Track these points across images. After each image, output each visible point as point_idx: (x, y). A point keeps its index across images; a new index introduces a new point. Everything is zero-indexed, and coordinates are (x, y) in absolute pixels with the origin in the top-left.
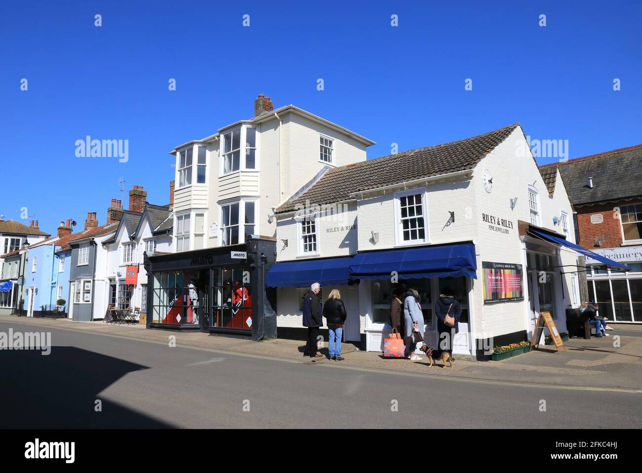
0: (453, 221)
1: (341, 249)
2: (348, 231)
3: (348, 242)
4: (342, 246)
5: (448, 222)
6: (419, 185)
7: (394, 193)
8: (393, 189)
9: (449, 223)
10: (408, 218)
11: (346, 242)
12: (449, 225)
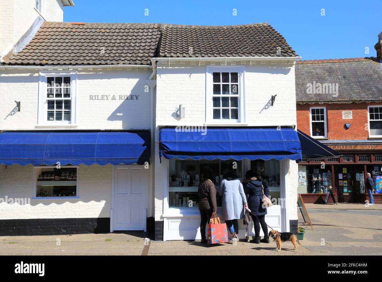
0: (272, 105)
1: (110, 122)
2: (122, 101)
3: (121, 114)
4: (113, 117)
5: (267, 105)
6: (238, 63)
7: (208, 66)
8: (206, 62)
9: (267, 107)
10: (221, 95)
11: (118, 114)
12: (268, 108)
